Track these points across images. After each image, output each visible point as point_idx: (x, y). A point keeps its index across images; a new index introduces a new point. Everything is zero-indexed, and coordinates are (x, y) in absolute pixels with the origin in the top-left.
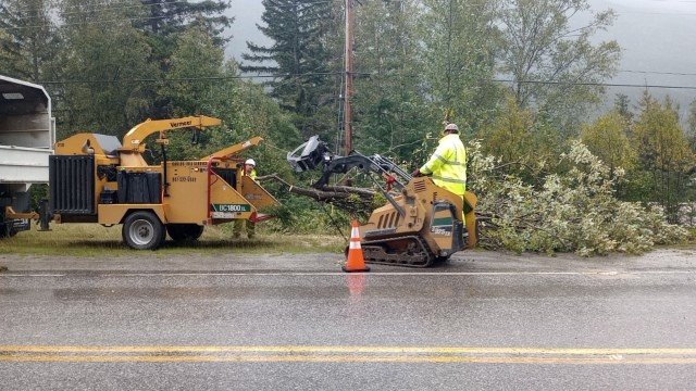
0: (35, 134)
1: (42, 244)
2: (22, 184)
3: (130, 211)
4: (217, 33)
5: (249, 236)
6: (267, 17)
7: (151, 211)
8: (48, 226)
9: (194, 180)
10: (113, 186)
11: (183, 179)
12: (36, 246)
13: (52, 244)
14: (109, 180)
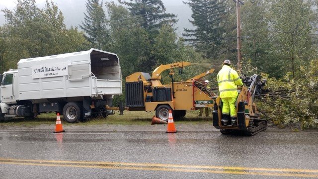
0: (113, 74)
1: (121, 120)
2: (110, 95)
3: (159, 105)
4: (170, 26)
5: (207, 116)
6: (193, 16)
7: (168, 105)
8: (123, 113)
9: (186, 90)
10: (151, 94)
11: (181, 90)
12: (118, 121)
13: (125, 120)
14: (148, 92)
